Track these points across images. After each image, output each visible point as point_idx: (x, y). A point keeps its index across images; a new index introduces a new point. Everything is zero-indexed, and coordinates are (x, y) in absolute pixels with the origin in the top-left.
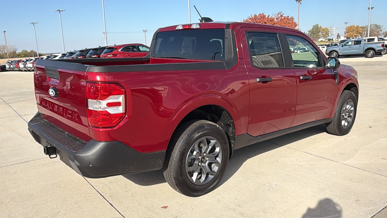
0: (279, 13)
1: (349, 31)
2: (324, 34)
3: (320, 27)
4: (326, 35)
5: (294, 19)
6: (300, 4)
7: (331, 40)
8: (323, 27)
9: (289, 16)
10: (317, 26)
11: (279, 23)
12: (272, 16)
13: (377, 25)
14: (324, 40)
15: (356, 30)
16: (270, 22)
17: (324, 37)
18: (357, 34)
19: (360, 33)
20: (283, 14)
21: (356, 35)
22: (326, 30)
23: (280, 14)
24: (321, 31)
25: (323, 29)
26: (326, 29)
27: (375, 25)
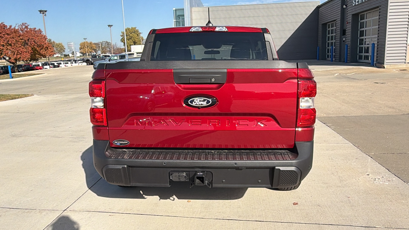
0: (23, 23)
1: (84, 47)
2: (58, 49)
3: (54, 42)
4: (61, 51)
5: (42, 32)
6: (45, 15)
7: (67, 55)
8: (57, 42)
9: (36, 28)
10: (50, 41)
11: (26, 36)
12: (15, 27)
13: (108, 42)
14: (60, 56)
15: (90, 46)
16: (14, 33)
17: (59, 53)
18: (92, 50)
19: (94, 49)
20: (29, 25)
21: (90, 51)
22: (60, 46)
23: (25, 26)
24: (55, 46)
25: (57, 44)
26: (59, 44)
27: (106, 42)
